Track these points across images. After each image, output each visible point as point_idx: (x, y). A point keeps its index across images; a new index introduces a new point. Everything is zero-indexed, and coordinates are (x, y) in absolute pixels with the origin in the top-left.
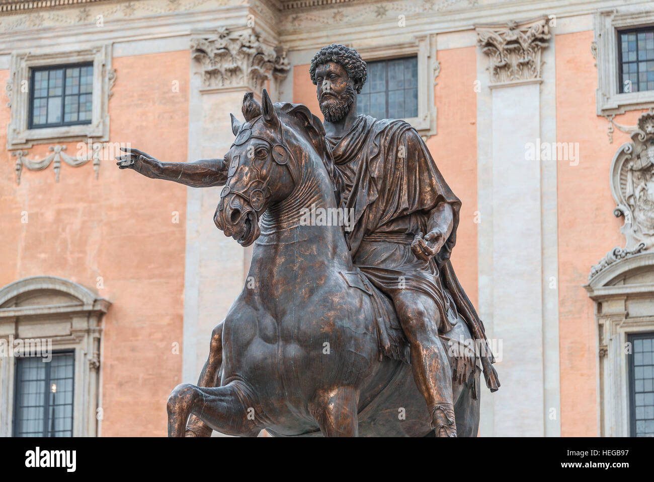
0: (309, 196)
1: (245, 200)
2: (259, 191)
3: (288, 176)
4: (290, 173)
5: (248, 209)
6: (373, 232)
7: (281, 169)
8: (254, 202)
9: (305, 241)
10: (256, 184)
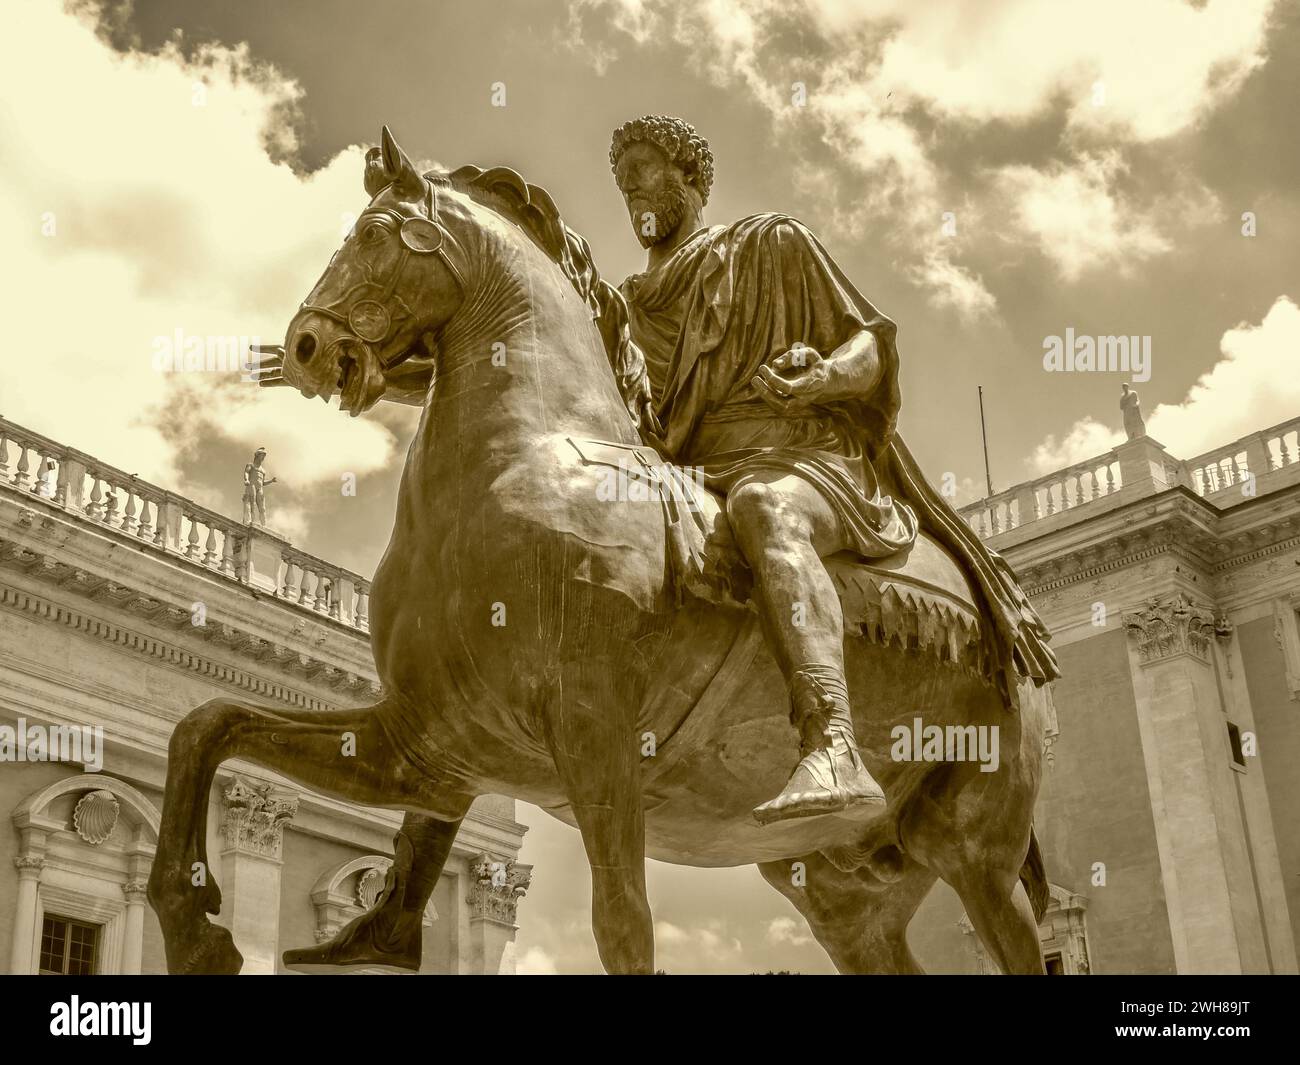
0: (496, 308)
1: (336, 322)
2: (370, 303)
3: (442, 273)
4: (447, 268)
5: (345, 336)
6: (721, 406)
7: (425, 263)
8: (358, 324)
9: (484, 388)
10: (363, 291)
